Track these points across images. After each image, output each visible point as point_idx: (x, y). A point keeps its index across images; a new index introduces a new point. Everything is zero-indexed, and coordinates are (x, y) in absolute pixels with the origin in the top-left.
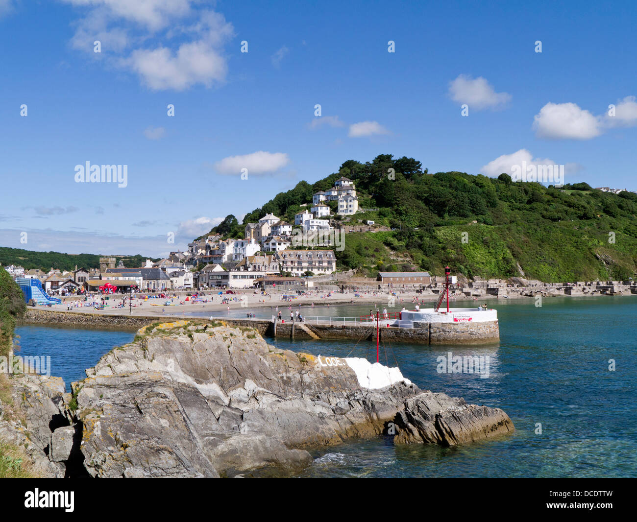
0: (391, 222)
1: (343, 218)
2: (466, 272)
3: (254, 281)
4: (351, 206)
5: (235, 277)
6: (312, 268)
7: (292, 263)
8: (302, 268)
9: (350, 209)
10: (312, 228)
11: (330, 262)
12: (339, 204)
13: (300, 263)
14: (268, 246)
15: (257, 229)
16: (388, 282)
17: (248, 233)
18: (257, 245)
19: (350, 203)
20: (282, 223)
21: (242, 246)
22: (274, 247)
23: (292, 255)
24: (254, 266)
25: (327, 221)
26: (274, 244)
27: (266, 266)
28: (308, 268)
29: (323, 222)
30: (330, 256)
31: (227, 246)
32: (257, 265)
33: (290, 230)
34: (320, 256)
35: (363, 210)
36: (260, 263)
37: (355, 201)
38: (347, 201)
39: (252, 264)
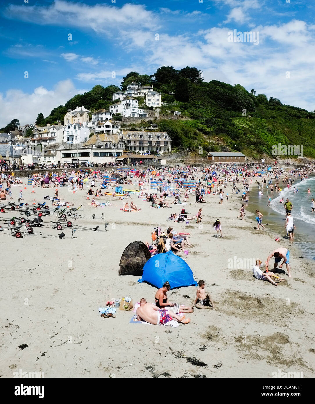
0: (191, 114)
1: (154, 109)
2: (268, 152)
3: (117, 159)
4: (157, 100)
5: (96, 154)
6: (152, 148)
7: (135, 142)
8: (143, 148)
9: (157, 102)
10: (133, 115)
11: (166, 143)
12: (147, 98)
13: (141, 142)
14: (102, 129)
15: (77, 116)
16: (218, 160)
17: (68, 121)
18: (88, 129)
19: (157, 98)
20: (104, 110)
21: (75, 128)
22: (108, 129)
23: (135, 135)
24: (106, 144)
25: (144, 110)
26: (108, 126)
27: (115, 144)
28: (148, 148)
29: (140, 111)
30: (166, 137)
31: (58, 129)
32: (109, 143)
33: (111, 117)
34: (158, 137)
35: (166, 104)
36: (111, 142)
37: (160, 96)
38: (154, 95)
39: (103, 142)
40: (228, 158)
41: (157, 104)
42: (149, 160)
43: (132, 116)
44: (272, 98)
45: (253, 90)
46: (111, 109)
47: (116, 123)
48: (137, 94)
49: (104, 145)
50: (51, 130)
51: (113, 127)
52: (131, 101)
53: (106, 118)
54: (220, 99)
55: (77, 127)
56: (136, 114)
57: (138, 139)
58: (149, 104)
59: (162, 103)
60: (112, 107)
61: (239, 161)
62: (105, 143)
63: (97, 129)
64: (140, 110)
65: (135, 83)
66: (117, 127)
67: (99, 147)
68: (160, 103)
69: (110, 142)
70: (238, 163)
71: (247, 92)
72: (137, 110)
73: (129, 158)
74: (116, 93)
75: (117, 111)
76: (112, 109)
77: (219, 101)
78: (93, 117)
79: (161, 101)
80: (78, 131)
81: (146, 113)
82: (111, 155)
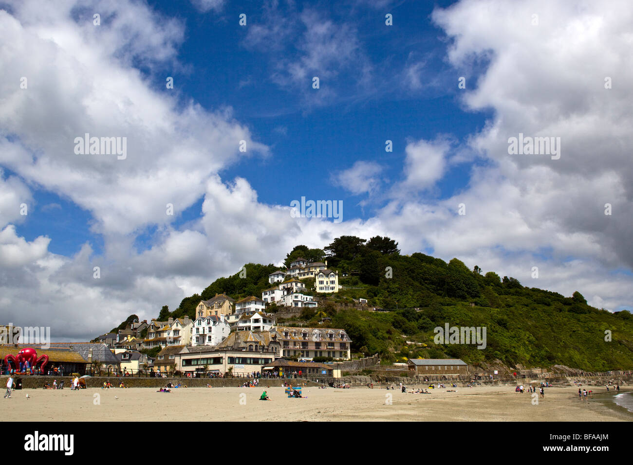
0: (383, 302)
2: (503, 357)
3: (263, 367)
4: (333, 282)
5: (232, 360)
6: (321, 352)
7: (295, 345)
8: (308, 352)
9: (332, 286)
10: (296, 304)
11: (343, 345)
12: (318, 280)
13: (305, 344)
14: (248, 324)
15: (215, 307)
16: (423, 372)
17: (201, 314)
18: (228, 325)
19: (332, 279)
20: (254, 298)
21: (209, 323)
22: (257, 325)
23: (295, 333)
24: (250, 346)
25: (312, 297)
26: (257, 321)
27: (263, 347)
28: (316, 352)
29: (307, 298)
30: (342, 336)
31: (184, 325)
32: (254, 345)
33: (264, 307)
34: (331, 336)
35: (345, 288)
36: (257, 342)
37: (337, 277)
38: (327, 276)
39: (246, 342)
40: (440, 367)
41: (333, 288)
42: (313, 370)
43: (294, 306)
44: (506, 278)
45: (476, 268)
46: (264, 297)
47: (270, 315)
48: (304, 275)
49: (247, 348)
50: (174, 327)
51: (264, 321)
52: (294, 284)
53: (256, 309)
54: (427, 279)
55: (212, 323)
56: (299, 303)
57: (300, 338)
58: (321, 288)
59: (341, 287)
60: (266, 294)
61: (458, 372)
62: (248, 344)
63: (241, 325)
64: (307, 296)
65: (302, 259)
66: (270, 321)
67: (239, 350)
68: (337, 287)
69: (255, 342)
70: (455, 375)
71: (468, 270)
72: (302, 297)
73: (282, 367)
74: (274, 273)
75: (273, 298)
76: (267, 296)
77: (426, 283)
78: (238, 308)
79: (339, 284)
80: (213, 328)
81: (315, 301)
82: (256, 361)
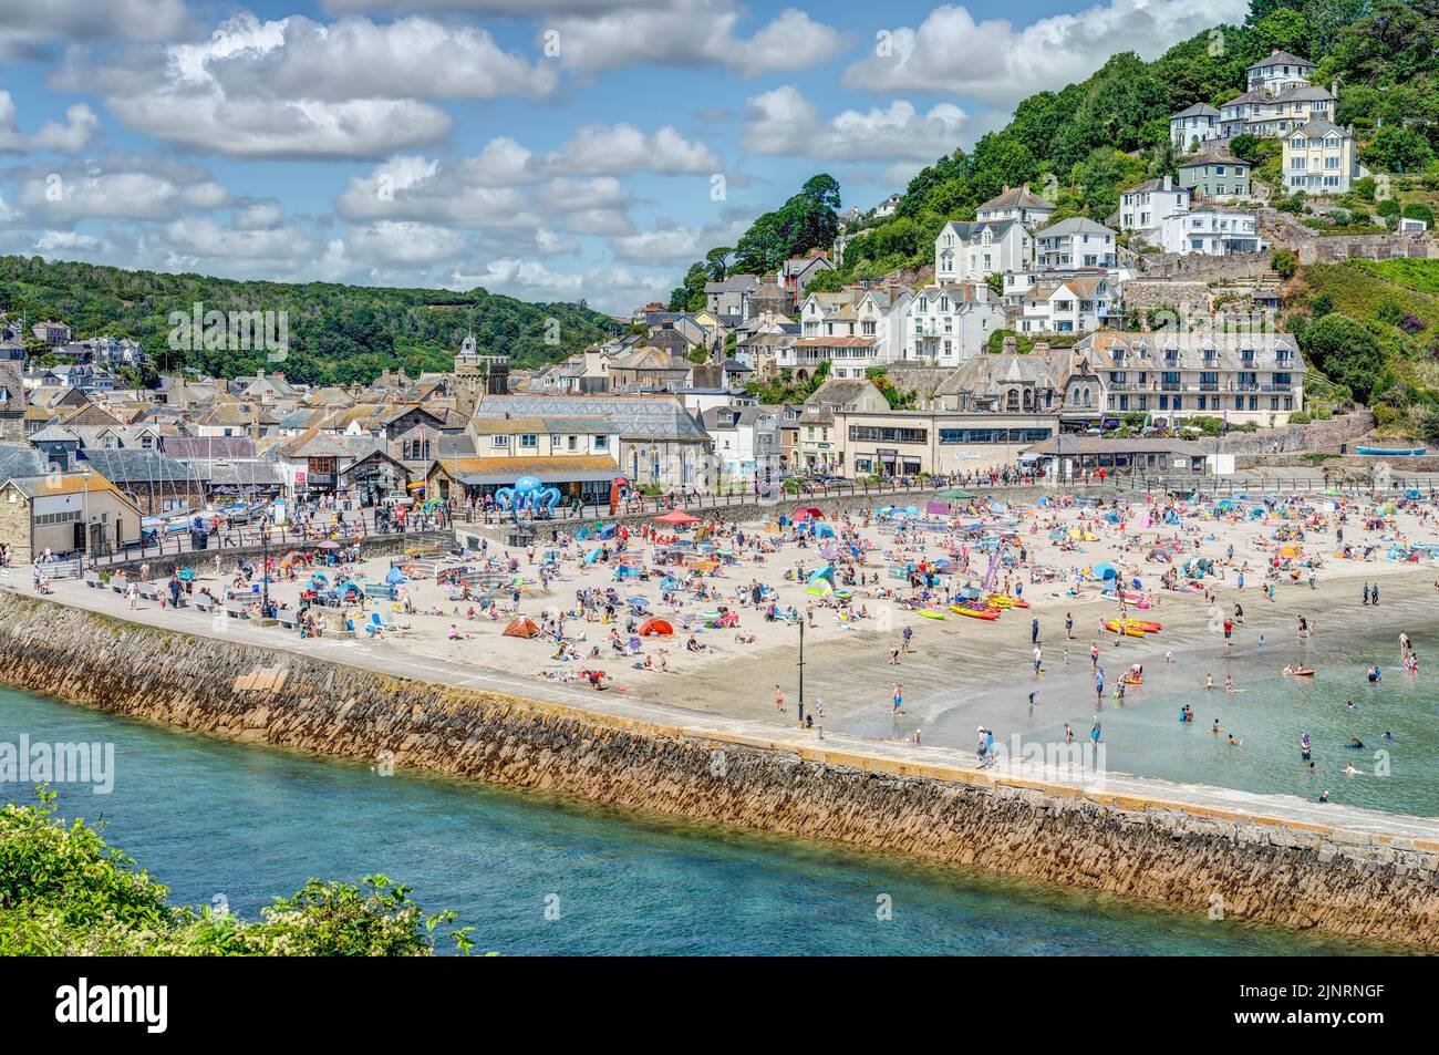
3: (1020, 453)
4: (1332, 162)
5: (949, 436)
7: (1143, 380)
8: (1178, 399)
9: (1329, 173)
10: (1197, 244)
11: (1280, 379)
12: (1288, 151)
13: (1171, 379)
15: (983, 244)
17: (947, 260)
18: (997, 309)
19: (1333, 152)
21: (945, 307)
22: (1064, 316)
23: (1143, 352)
24: (1010, 393)
25: (1252, 218)
26: (1064, 305)
29: (1235, 221)
30: (1281, 354)
31: (885, 310)
32: (1021, 389)
34: (1248, 355)
36: (1029, 383)
37: (1348, 143)
38: (1319, 141)
39: (1002, 382)
41: (1332, 181)
42: (1150, 461)
43: (1189, 248)
46: (1124, 209)
49: (1003, 397)
50: (863, 313)
53: (1087, 258)
55: (952, 308)
56: (1207, 242)
57: (1157, 364)
58: (1295, 181)
59: (1359, 175)
62: (1007, 388)
64: (1237, 217)
68: (1347, 177)
69: (1024, 383)
72: (1214, 223)
73: (1059, 455)
75: (1145, 218)
76: (1132, 209)
